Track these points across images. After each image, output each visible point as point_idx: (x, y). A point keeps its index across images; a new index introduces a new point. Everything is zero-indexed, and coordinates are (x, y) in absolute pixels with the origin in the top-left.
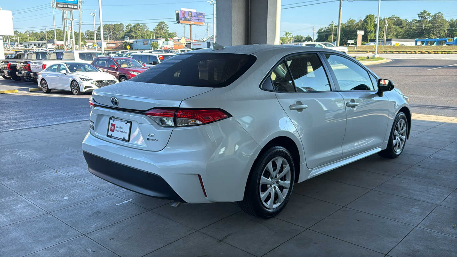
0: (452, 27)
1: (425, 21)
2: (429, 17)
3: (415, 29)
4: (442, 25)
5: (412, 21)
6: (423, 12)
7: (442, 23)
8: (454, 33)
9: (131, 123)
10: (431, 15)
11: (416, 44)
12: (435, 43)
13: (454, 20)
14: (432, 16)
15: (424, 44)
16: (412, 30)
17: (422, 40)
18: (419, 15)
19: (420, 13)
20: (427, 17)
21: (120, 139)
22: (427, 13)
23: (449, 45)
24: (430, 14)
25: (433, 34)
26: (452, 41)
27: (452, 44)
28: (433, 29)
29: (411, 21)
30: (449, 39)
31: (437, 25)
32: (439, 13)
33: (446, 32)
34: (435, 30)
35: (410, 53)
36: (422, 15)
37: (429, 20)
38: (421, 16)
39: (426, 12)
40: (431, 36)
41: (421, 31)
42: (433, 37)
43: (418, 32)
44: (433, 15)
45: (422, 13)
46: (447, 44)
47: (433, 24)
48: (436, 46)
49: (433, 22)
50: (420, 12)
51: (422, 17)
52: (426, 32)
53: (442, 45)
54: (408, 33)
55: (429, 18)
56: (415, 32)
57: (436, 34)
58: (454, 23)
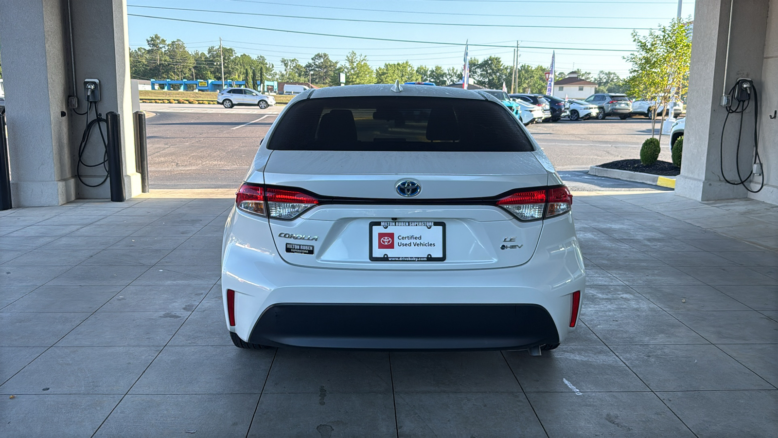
0: (200, 64)
1: (160, 52)
2: (164, 45)
3: (146, 63)
4: (185, 60)
5: (137, 51)
6: (154, 36)
7: (185, 56)
8: (204, 73)
9: (443, 224)
10: (167, 43)
11: (153, 88)
12: (182, 87)
13: (200, 53)
14: (168, 45)
15: (166, 88)
16: (141, 66)
17: (162, 82)
18: (148, 41)
19: (151, 39)
20: (161, 46)
21: (419, 260)
22: (161, 39)
23: (202, 91)
24: (165, 41)
25: (174, 74)
26: (206, 85)
27: (207, 90)
28: (174, 65)
29: (135, 50)
30: (201, 82)
31: (178, 59)
32: (178, 40)
33: (193, 70)
34: (177, 68)
35: (161, 103)
36: (154, 41)
37: (163, 50)
38: (152, 44)
39: (159, 37)
40: (171, 75)
41: (156, 67)
42: (175, 77)
43: (151, 69)
44: (170, 43)
45: (152, 39)
46: (199, 90)
47: (172, 57)
48: (185, 92)
49: (172, 54)
50: (150, 37)
51: (154, 45)
52: (164, 69)
53: (193, 90)
54: (135, 70)
55: (164, 47)
56: (147, 69)
57: (178, 73)
58: (201, 57)
